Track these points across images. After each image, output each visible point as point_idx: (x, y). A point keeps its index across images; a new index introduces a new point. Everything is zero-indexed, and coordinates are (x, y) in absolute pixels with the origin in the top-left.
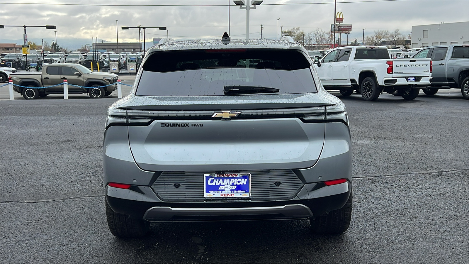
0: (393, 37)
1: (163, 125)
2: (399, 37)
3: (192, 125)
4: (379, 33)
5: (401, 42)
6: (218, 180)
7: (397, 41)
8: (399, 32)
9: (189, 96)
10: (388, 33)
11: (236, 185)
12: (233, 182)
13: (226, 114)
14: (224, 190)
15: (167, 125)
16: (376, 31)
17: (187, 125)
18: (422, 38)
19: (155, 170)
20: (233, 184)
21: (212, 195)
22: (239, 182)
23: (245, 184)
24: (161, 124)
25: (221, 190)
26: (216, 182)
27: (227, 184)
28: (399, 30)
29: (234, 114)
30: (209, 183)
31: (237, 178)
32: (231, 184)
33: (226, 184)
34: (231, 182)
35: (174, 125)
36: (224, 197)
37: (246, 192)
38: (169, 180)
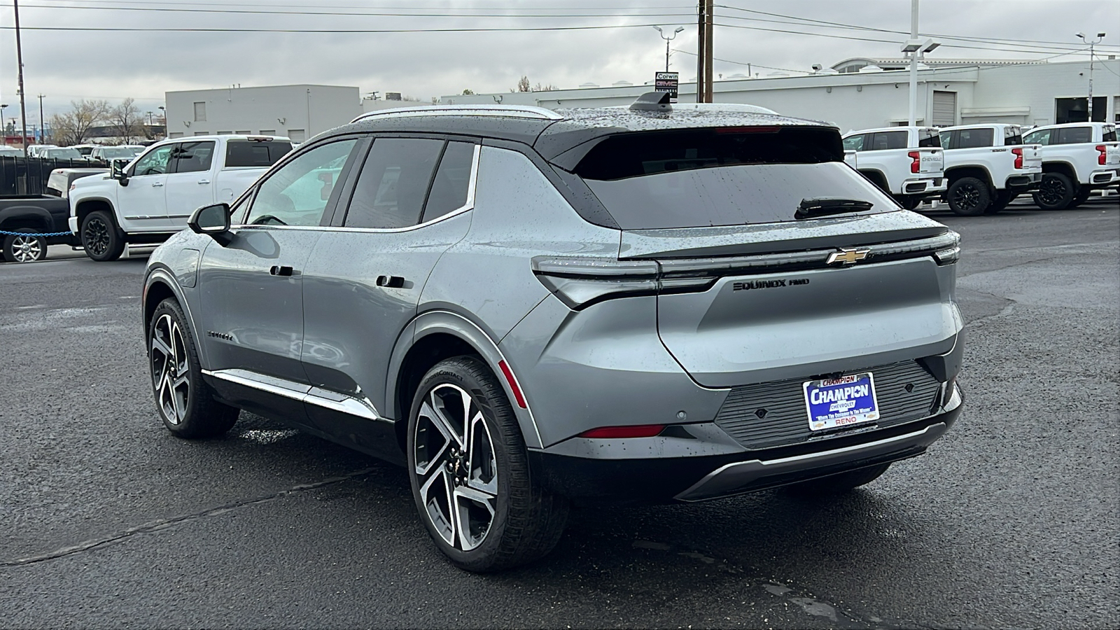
0: (120, 117)
1: (738, 286)
2: (136, 117)
3: (791, 283)
4: (85, 108)
5: (140, 130)
6: (825, 393)
7: (130, 126)
8: (133, 105)
9: (746, 225)
10: (107, 107)
11: (855, 398)
12: (849, 393)
13: (849, 255)
14: (838, 412)
15: (746, 286)
16: (78, 101)
17: (783, 284)
18: (192, 121)
19: (731, 385)
20: (849, 398)
21: (822, 425)
22: (857, 392)
23: (867, 394)
24: (735, 284)
25: (833, 413)
26: (825, 397)
27: (841, 399)
28: (133, 100)
29: (864, 253)
30: (814, 402)
31: (854, 385)
32: (847, 398)
33: (839, 399)
34: (847, 394)
35: (760, 285)
36: (842, 425)
37: (871, 410)
38: (745, 403)
